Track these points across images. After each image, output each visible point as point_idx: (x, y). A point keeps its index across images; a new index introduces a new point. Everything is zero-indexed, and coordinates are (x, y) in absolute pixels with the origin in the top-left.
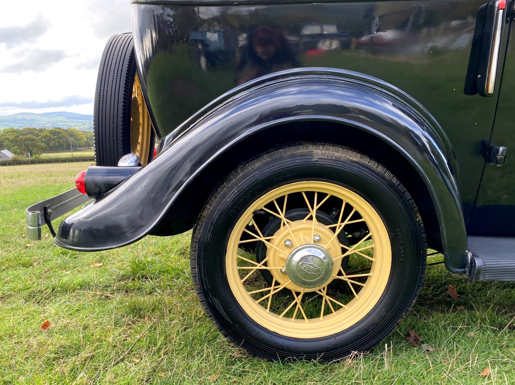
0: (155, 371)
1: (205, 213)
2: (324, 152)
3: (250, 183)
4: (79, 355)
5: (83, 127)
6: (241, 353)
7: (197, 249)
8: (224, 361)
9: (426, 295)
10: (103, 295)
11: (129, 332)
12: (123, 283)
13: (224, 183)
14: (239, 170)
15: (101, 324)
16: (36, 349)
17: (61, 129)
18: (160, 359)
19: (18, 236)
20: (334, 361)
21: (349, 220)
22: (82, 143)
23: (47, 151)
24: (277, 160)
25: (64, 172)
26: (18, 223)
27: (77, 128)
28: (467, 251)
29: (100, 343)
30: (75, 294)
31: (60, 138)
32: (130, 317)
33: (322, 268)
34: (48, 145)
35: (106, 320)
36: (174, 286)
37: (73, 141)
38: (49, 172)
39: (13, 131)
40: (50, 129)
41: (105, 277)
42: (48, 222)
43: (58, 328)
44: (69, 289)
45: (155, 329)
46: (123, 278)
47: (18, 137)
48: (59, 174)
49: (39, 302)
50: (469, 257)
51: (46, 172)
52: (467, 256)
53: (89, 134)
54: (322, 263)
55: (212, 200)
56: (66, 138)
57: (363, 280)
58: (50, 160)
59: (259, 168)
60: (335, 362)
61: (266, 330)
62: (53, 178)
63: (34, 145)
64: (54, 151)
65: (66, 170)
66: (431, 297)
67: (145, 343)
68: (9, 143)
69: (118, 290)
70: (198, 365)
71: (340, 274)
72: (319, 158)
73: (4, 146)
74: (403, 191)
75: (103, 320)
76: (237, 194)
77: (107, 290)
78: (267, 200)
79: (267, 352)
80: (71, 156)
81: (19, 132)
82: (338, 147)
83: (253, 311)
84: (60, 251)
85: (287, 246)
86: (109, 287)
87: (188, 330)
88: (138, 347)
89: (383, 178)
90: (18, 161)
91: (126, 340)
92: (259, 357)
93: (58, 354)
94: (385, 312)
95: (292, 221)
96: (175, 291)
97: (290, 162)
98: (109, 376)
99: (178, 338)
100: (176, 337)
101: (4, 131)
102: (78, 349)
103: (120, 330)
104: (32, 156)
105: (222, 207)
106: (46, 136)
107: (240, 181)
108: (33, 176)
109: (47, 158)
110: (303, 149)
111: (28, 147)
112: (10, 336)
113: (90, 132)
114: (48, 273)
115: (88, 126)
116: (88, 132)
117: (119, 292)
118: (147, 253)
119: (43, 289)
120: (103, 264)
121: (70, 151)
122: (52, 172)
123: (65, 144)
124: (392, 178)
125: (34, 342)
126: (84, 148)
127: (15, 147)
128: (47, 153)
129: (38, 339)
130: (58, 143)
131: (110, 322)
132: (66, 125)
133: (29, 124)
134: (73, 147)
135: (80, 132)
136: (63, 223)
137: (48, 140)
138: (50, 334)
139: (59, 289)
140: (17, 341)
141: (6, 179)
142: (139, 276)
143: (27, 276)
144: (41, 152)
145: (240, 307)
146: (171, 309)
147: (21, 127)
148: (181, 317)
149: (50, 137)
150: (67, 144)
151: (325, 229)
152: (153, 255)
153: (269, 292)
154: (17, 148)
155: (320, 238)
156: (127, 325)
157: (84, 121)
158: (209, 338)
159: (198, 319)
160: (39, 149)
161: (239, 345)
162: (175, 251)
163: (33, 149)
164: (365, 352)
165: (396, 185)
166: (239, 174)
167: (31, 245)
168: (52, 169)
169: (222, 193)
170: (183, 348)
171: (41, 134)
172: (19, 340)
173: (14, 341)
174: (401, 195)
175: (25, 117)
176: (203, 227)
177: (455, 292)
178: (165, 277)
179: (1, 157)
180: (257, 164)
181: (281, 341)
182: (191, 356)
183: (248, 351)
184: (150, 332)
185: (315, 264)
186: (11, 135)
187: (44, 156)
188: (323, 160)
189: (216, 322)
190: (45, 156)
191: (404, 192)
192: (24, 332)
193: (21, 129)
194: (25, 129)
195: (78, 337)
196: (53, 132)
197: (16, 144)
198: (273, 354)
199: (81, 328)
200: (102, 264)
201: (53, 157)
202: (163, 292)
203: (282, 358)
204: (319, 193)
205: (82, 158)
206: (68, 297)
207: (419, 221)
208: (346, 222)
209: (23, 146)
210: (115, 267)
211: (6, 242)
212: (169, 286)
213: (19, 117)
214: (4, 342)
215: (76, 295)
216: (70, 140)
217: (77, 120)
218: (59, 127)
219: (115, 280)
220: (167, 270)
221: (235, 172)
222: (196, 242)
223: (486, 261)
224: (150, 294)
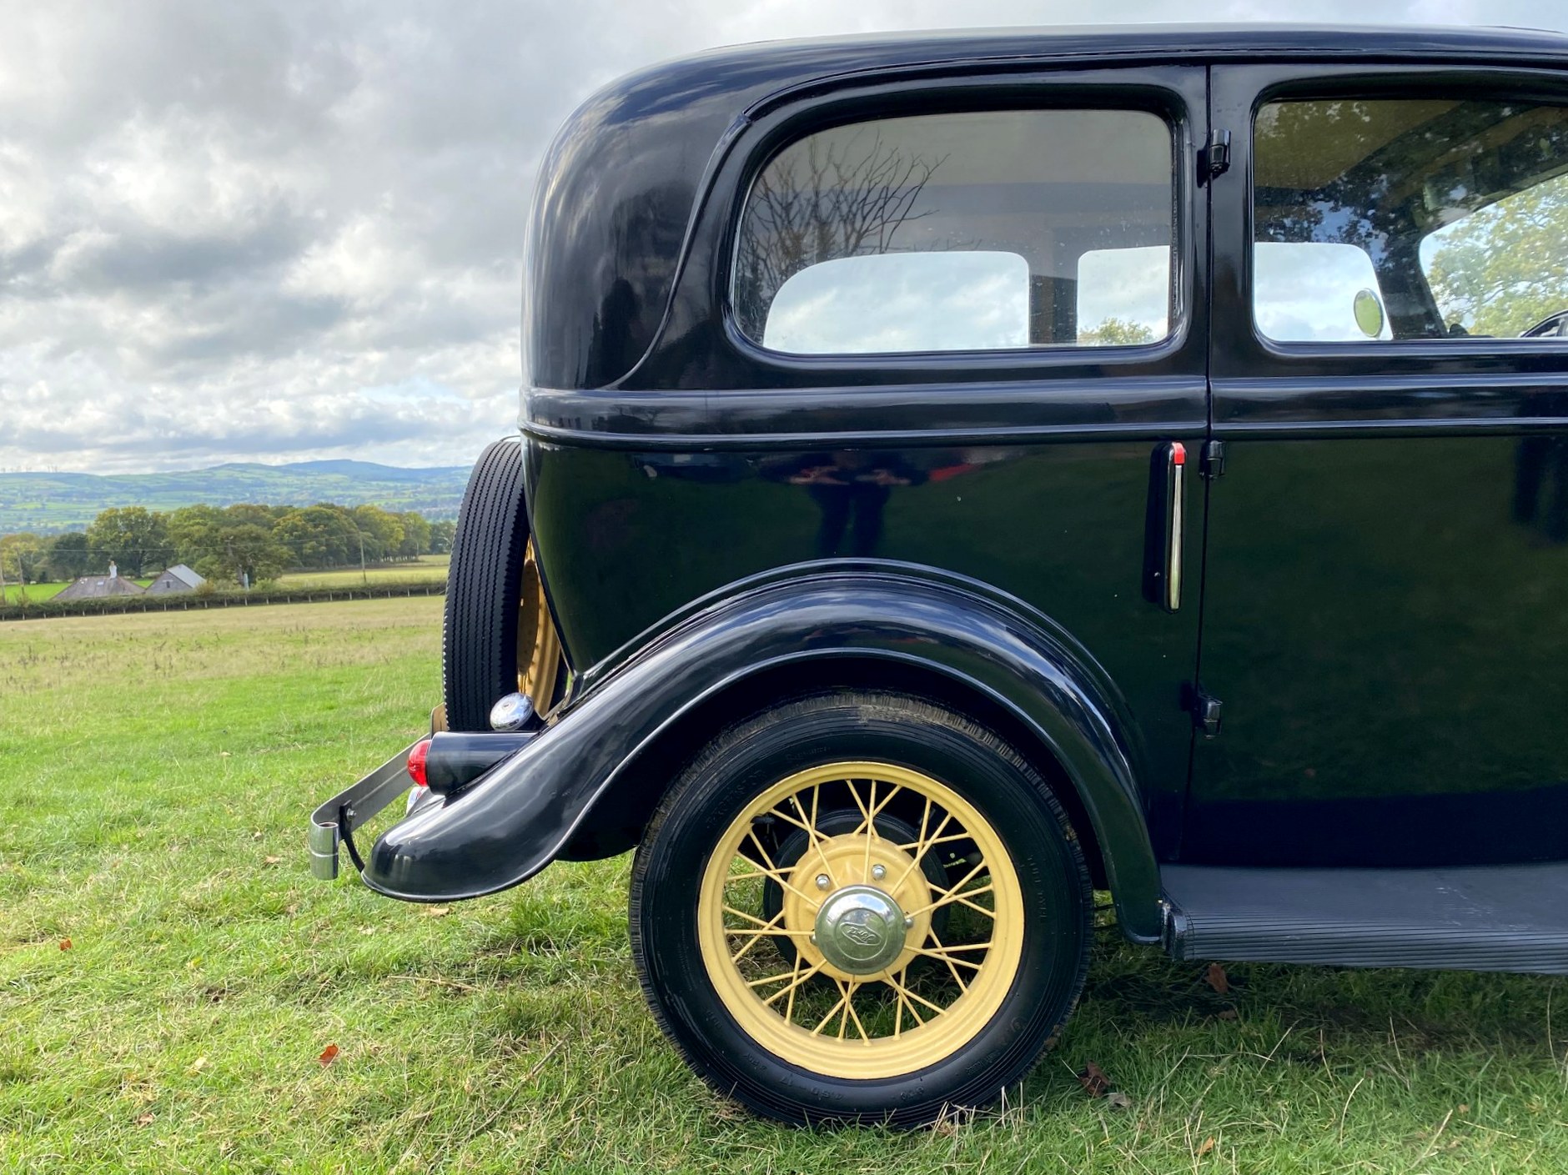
0: (556, 1148)
1: (658, 823)
2: (878, 708)
3: (743, 765)
4: (401, 1117)
5: (397, 500)
6: (734, 1112)
7: (641, 895)
8: (697, 1127)
9: (1159, 985)
10: (450, 986)
11: (504, 1067)
12: (493, 957)
13: (692, 764)
14: (721, 740)
15: (445, 1050)
16: (310, 1103)
17: (337, 508)
18: (568, 1124)
19: (246, 837)
20: (919, 1127)
21: (940, 836)
22: (391, 545)
23: (295, 568)
24: (793, 721)
25: (342, 630)
26: (241, 798)
27: (379, 504)
28: (1160, 902)
29: (445, 1091)
30: (387, 983)
31: (331, 532)
32: (508, 1036)
33: (884, 935)
34: (299, 550)
35: (457, 1042)
36: (608, 965)
37: (366, 539)
38: (301, 628)
39: (205, 513)
40: (307, 507)
41: (455, 942)
42: (346, 835)
43: (355, 1060)
44: (373, 971)
45: (560, 1062)
46: (496, 945)
47: (217, 531)
48: (330, 636)
49: (306, 1002)
50: (1166, 913)
51: (291, 631)
52: (1162, 911)
53: (412, 521)
54: (882, 924)
55: (669, 797)
56: (349, 532)
57: (979, 957)
58: (302, 594)
59: (757, 738)
60: (922, 1129)
61: (781, 1062)
62: (313, 648)
63: (262, 551)
64: (313, 568)
65: (347, 621)
66: (1170, 991)
67: (538, 1092)
68: (193, 548)
69: (484, 974)
70: (645, 1135)
71: (929, 943)
72: (870, 720)
73: (177, 556)
74: (1034, 783)
75: (450, 1041)
76: (718, 786)
77: (459, 975)
78: (776, 797)
79: (784, 1108)
80: (361, 583)
81: (220, 517)
82: (907, 698)
83: (756, 1023)
84: (348, 878)
85: (821, 887)
86: (464, 965)
87: (628, 1065)
88: (523, 1100)
89: (995, 757)
90: (216, 595)
91: (499, 1084)
92: (770, 1119)
93: (356, 1113)
94: (1017, 1024)
95: (830, 836)
96: (610, 977)
97: (817, 727)
98: (461, 1158)
99: (606, 1081)
100: (603, 1078)
101: (179, 513)
102: (398, 1103)
103: (488, 1064)
104: (255, 582)
105: (690, 812)
106: (295, 528)
107: (723, 762)
108: (258, 643)
109: (295, 588)
110: (840, 702)
111: (243, 558)
112: (255, 1078)
113: (415, 515)
114: (324, 931)
115: (410, 497)
116: (409, 515)
117: (486, 979)
118: (551, 881)
119: (316, 972)
120: (450, 909)
121: (360, 568)
122: (310, 631)
123: (345, 549)
124: (1012, 757)
125: (305, 1088)
126: (397, 559)
127: (208, 559)
128: (296, 572)
129: (313, 1084)
130: (327, 545)
131: (464, 1048)
132: (350, 496)
133: (248, 495)
134: (368, 557)
135: (389, 514)
136: (380, 845)
137: (300, 537)
138: (340, 1073)
139: (353, 972)
140: (269, 1087)
141: (184, 651)
142: (530, 941)
143: (276, 941)
144: (279, 571)
145: (727, 1013)
146: (598, 1019)
147: (225, 501)
148: (616, 1037)
149: (304, 528)
150: (352, 549)
151: (893, 852)
152: (566, 888)
153: (789, 981)
154: (212, 560)
155: (885, 873)
156: (501, 1054)
157: (399, 484)
158: (671, 1082)
159: (655, 1041)
160: (274, 562)
161: (727, 1093)
162: (618, 877)
163: (256, 565)
164: (984, 1107)
165: (1019, 772)
166: (720, 747)
167: (277, 859)
168: (310, 618)
169: (689, 784)
170: (617, 1101)
171: (280, 520)
172: (275, 1085)
173: (262, 1087)
174: (1030, 789)
175: (237, 475)
176: (652, 851)
177: (1223, 981)
178: (589, 943)
179: (168, 586)
180: (755, 730)
181: (812, 1086)
182: (631, 1116)
183: (745, 1107)
184: (549, 1068)
185: (869, 928)
186: (198, 524)
187: (288, 581)
188: (879, 724)
189: (679, 1046)
190: (290, 583)
191: (1038, 784)
192: (283, 1068)
193: (226, 507)
194: (236, 508)
195: (397, 1078)
196: (313, 518)
197: (211, 549)
198: (795, 1112)
199: (405, 1059)
200: (447, 910)
201: (311, 585)
202: (583, 978)
203: (814, 1121)
204: (879, 783)
205: (391, 586)
206: (371, 989)
207: (1071, 840)
208: (934, 839)
209: (231, 554)
210: (477, 918)
211: (218, 853)
212: (597, 966)
213: (222, 475)
214: (241, 1089)
215: (389, 986)
216: (360, 538)
217: (381, 483)
218: (330, 502)
219: (476, 949)
220: (596, 926)
221: (713, 743)
222: (638, 881)
223: (1194, 922)
224: (553, 983)
